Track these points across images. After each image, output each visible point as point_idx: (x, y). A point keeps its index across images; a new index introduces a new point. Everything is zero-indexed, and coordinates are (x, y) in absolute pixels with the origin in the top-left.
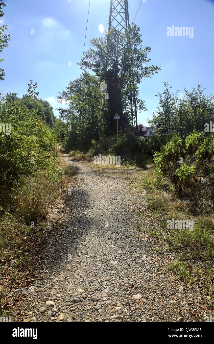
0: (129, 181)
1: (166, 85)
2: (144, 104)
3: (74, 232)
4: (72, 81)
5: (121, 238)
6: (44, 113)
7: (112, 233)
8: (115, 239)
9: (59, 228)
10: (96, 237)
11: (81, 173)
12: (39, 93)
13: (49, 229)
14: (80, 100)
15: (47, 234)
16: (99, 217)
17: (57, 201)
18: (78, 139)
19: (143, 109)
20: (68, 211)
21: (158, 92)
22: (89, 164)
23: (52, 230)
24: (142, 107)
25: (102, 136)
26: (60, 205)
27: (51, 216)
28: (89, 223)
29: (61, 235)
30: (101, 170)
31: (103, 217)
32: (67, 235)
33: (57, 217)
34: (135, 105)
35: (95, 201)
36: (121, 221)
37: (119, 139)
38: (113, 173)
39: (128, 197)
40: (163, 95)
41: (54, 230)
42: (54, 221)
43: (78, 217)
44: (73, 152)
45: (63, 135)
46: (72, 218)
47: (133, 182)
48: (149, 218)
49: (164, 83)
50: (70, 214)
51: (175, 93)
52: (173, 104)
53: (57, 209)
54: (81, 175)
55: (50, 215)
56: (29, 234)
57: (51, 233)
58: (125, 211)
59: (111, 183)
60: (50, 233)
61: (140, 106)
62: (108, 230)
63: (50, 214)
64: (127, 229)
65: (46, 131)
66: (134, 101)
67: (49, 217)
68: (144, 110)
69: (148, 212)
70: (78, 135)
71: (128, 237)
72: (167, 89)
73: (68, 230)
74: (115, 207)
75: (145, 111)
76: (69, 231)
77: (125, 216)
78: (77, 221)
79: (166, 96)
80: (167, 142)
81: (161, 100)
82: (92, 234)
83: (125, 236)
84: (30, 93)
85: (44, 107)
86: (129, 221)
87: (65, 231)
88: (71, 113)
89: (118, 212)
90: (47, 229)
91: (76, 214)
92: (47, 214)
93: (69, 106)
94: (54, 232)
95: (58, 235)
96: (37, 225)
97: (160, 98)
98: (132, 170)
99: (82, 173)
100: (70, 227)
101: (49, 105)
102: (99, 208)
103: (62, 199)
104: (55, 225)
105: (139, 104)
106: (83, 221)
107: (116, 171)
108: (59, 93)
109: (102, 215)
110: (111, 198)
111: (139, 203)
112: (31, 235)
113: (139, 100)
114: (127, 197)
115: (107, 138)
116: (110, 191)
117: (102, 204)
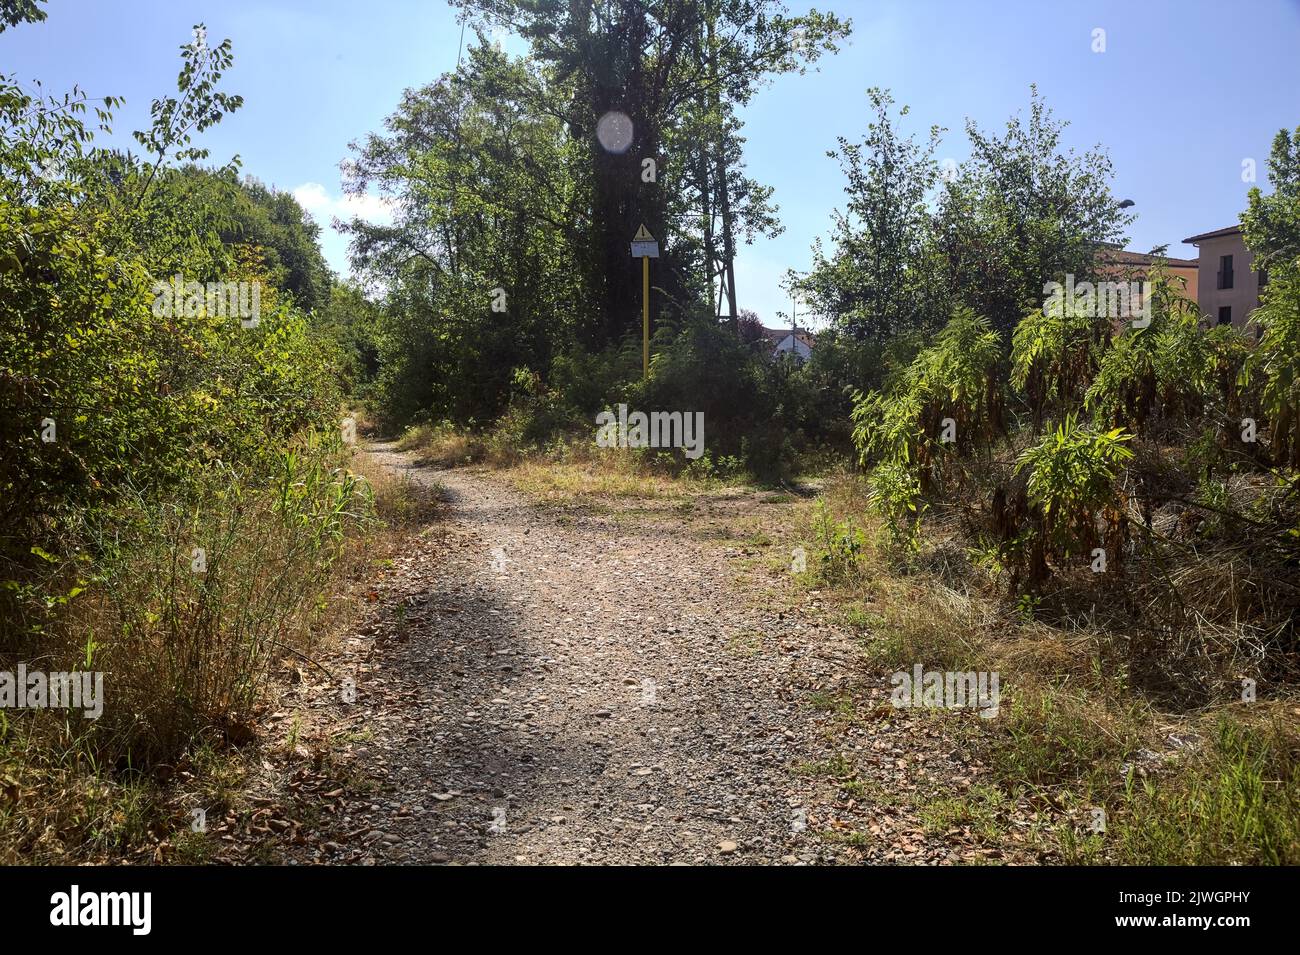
0: (730, 542)
1: (882, 104)
2: (769, 203)
3: (436, 816)
4: (417, 88)
5: (747, 849)
6: (274, 251)
7: (680, 820)
8: (710, 856)
9: (333, 793)
10: (583, 850)
11: (463, 514)
12: (240, 99)
13: (265, 804)
14: (453, 177)
15: (255, 833)
16: (587, 724)
17: (330, 641)
18: (444, 367)
19: (761, 229)
20: (394, 697)
21: (841, 140)
22: (507, 475)
23: (284, 810)
24: (757, 218)
25: (566, 353)
26: (346, 663)
27: (290, 722)
28: (527, 761)
29: (344, 841)
30: (569, 501)
31: (613, 724)
32: (390, 836)
33: (328, 731)
34: (726, 206)
35: (556, 640)
36: (724, 745)
37: (656, 357)
38: (636, 511)
39: (742, 617)
40: (867, 153)
41: (298, 808)
42: (303, 750)
43: (458, 724)
44: (420, 432)
45: (370, 361)
46: (418, 736)
47: (750, 550)
48: (893, 723)
49: (869, 91)
50: (408, 712)
51: (922, 141)
52: (916, 194)
53: (326, 686)
54: (464, 521)
55: (279, 719)
56: (125, 838)
57: (280, 829)
58: (738, 692)
59: (630, 555)
60: (272, 825)
61: (748, 212)
62: (653, 798)
63: (280, 715)
64: (775, 795)
65: (281, 316)
66: (720, 191)
67: (276, 728)
68: (769, 229)
69: (875, 692)
70: (447, 349)
71: (795, 845)
72: (885, 123)
73: (398, 805)
74: (675, 668)
75: (774, 235)
76: (404, 811)
77: (743, 718)
78: (453, 749)
79: (881, 156)
80: (917, 350)
81: (855, 176)
82: (555, 829)
83: (774, 838)
84: (192, 93)
85: (274, 222)
86: (773, 744)
87: (377, 816)
88: (412, 247)
89: (696, 697)
90: (258, 804)
91: (441, 712)
92: (265, 710)
93: (403, 214)
94: (298, 824)
95: (330, 837)
96: (187, 778)
97: (849, 167)
98: (728, 498)
99: (471, 515)
100: (407, 788)
101: (301, 214)
102: (579, 675)
103: (361, 633)
104: (309, 778)
105: (745, 202)
106: (492, 750)
107: (649, 504)
108: (352, 146)
109: (607, 716)
110: (645, 626)
111: (811, 647)
112: (139, 844)
113: (746, 185)
114: (735, 619)
115: (592, 359)
116: (632, 593)
117: (598, 655)
